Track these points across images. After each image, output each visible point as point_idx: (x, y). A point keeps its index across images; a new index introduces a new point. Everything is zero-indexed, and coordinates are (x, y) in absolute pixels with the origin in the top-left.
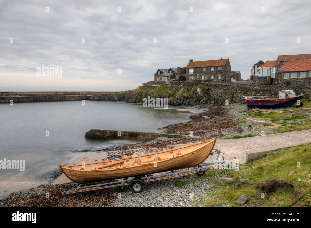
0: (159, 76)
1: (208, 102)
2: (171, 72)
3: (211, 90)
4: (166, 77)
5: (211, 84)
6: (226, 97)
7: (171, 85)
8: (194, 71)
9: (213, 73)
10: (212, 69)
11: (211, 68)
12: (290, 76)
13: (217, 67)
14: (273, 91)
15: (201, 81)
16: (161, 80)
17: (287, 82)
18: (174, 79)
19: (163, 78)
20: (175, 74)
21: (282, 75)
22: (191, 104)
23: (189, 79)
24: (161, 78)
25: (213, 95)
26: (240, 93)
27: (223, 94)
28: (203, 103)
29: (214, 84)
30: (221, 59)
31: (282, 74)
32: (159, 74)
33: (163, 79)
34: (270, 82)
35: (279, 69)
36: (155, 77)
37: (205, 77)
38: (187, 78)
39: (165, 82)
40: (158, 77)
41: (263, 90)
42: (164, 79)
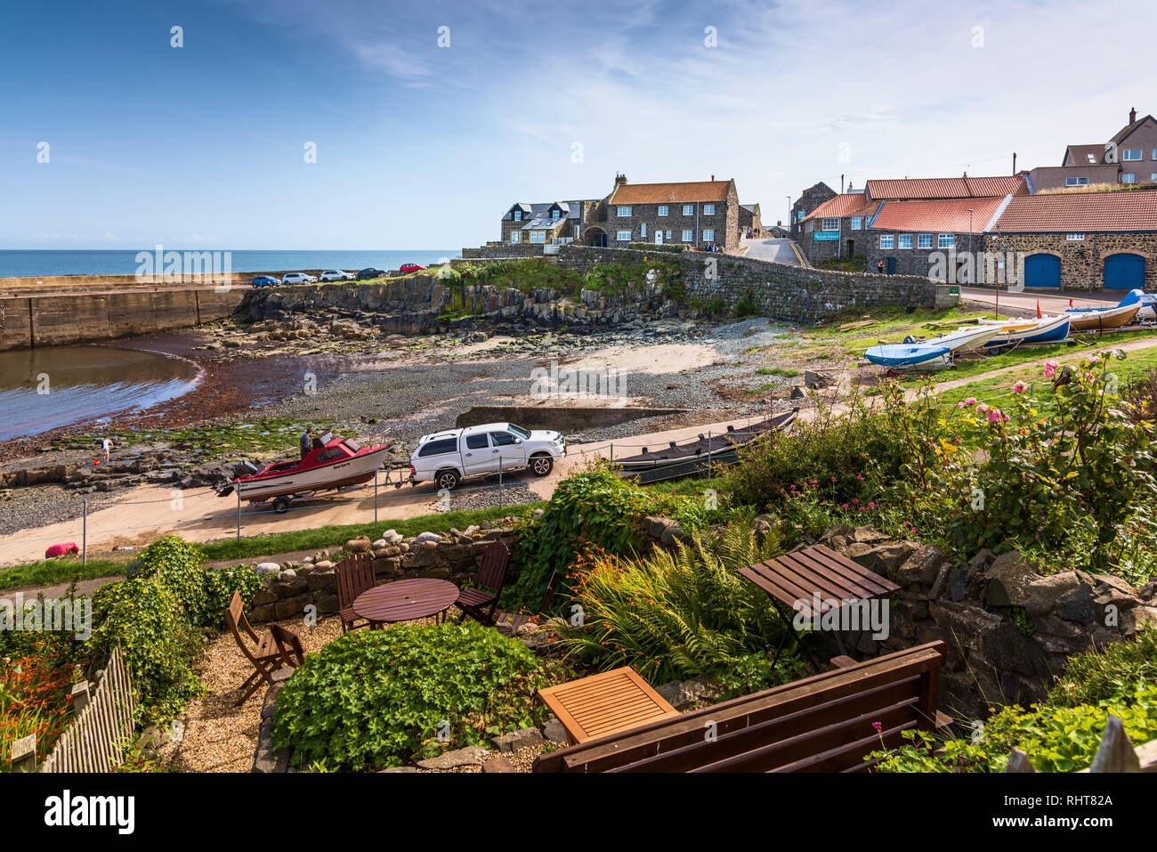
0: (518, 227)
1: (681, 313)
2: (556, 213)
3: (686, 276)
4: (544, 233)
5: (689, 261)
6: (732, 297)
7: (563, 258)
8: (633, 215)
9: (690, 223)
10: (687, 211)
11: (682, 208)
12: (896, 242)
13: (702, 205)
14: (855, 287)
15: (653, 247)
16: (526, 241)
17: (888, 259)
18: (570, 239)
19: (532, 233)
20: (572, 222)
21: (876, 239)
22: (629, 319)
23: (616, 238)
24: (526, 234)
25: (693, 291)
26: (770, 288)
27: (723, 290)
28: (665, 317)
29: (697, 261)
30: (711, 180)
31: (877, 236)
32: (517, 219)
33: (531, 237)
34: (845, 254)
35: (869, 221)
36: (504, 228)
37: (664, 234)
38: (611, 237)
39: (541, 247)
40: (514, 229)
41: (829, 285)
42: (536, 238)
